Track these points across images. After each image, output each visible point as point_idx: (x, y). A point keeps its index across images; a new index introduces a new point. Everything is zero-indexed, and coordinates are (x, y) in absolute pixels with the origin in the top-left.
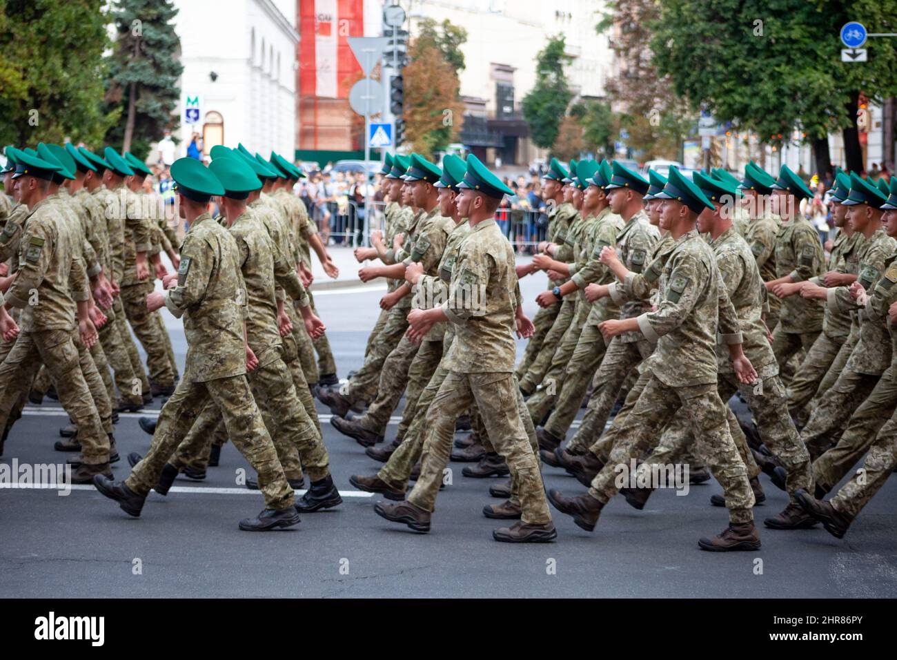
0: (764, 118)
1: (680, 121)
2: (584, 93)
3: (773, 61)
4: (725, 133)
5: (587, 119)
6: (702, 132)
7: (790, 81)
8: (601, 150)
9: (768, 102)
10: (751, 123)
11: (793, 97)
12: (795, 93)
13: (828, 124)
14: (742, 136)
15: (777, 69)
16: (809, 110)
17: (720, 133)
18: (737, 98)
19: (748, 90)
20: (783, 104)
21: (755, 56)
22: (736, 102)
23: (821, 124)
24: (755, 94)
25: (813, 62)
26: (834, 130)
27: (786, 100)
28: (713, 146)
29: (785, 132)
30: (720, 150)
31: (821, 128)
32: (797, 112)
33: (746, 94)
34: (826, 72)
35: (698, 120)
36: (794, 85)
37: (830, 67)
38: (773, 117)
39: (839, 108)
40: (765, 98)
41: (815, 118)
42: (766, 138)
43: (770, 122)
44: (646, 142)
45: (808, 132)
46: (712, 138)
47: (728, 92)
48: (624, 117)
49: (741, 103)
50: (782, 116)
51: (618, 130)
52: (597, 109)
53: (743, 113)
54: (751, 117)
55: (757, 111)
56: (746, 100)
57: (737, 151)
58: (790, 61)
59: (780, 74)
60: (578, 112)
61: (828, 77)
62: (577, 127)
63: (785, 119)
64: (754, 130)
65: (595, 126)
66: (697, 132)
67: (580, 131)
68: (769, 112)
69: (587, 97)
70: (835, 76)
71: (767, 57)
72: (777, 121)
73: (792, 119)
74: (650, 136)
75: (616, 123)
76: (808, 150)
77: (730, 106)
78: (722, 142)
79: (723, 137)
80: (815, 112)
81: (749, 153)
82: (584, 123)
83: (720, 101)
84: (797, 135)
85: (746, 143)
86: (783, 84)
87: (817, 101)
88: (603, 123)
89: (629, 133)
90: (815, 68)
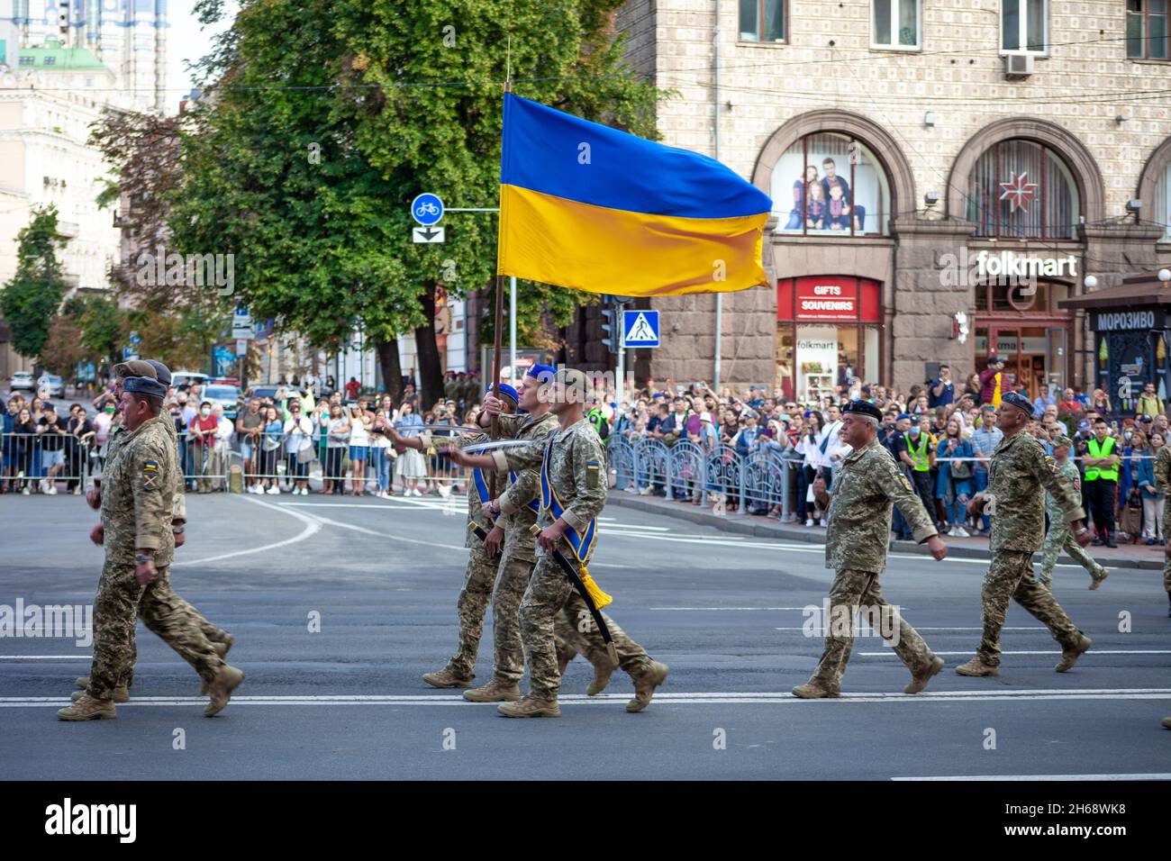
0: (316, 314)
1: (208, 320)
2: (82, 285)
3: (328, 242)
4: (265, 335)
5: (85, 318)
6: (236, 334)
7: (349, 266)
8: (106, 359)
9: (321, 295)
10: (299, 321)
11: (352, 287)
12: (355, 282)
13: (398, 320)
14: (288, 336)
15: (332, 252)
16: (373, 304)
17: (259, 336)
18: (282, 288)
19: (295, 278)
20: (341, 296)
21: (304, 236)
22: (280, 294)
23: (388, 322)
24: (304, 284)
25: (378, 244)
26: (406, 329)
27: (344, 291)
28: (250, 352)
29: (343, 332)
30: (260, 358)
31: (389, 327)
32: (359, 307)
33: (293, 285)
34: (395, 257)
35: (231, 319)
36: (353, 272)
37: (399, 249)
38: (328, 313)
39: (412, 302)
40: (316, 289)
41: (381, 315)
42: (318, 340)
43: (325, 319)
44: (163, 348)
45: (372, 332)
46: (250, 341)
47: (271, 281)
48: (133, 315)
49: (286, 295)
50: (338, 313)
51: (128, 332)
52: (99, 304)
53: (289, 307)
54: (300, 314)
55: (307, 305)
56: (293, 292)
57: (282, 359)
58: (349, 243)
59: (336, 258)
60: (74, 308)
61: (396, 263)
62: (73, 328)
63: (342, 314)
64: (302, 331)
65: (95, 327)
66: (229, 334)
67: (79, 333)
68: (322, 306)
69: (85, 290)
70: (405, 261)
71: (319, 237)
72: (332, 317)
73: (351, 317)
74: (169, 339)
75: (123, 323)
76: (372, 355)
77: (273, 299)
78: (262, 347)
79: (264, 341)
80: (381, 307)
81: (296, 360)
82: (83, 324)
83: (260, 292)
84: (359, 337)
85: (293, 347)
86: (339, 271)
87: (383, 293)
88: (107, 323)
89: (140, 336)
90: (380, 251)
